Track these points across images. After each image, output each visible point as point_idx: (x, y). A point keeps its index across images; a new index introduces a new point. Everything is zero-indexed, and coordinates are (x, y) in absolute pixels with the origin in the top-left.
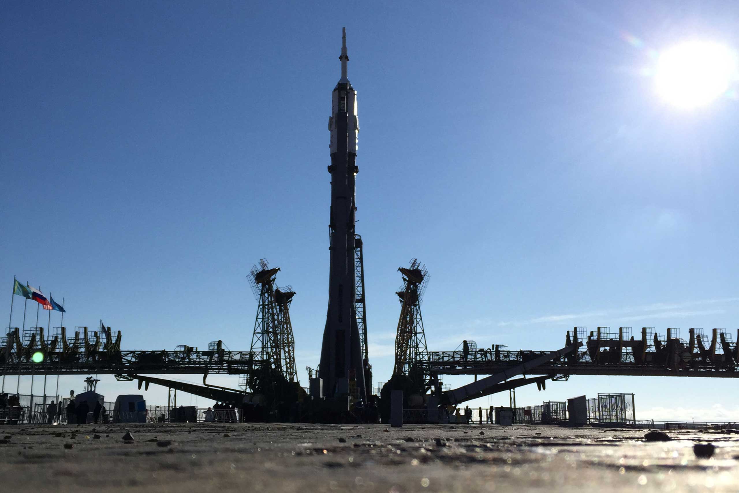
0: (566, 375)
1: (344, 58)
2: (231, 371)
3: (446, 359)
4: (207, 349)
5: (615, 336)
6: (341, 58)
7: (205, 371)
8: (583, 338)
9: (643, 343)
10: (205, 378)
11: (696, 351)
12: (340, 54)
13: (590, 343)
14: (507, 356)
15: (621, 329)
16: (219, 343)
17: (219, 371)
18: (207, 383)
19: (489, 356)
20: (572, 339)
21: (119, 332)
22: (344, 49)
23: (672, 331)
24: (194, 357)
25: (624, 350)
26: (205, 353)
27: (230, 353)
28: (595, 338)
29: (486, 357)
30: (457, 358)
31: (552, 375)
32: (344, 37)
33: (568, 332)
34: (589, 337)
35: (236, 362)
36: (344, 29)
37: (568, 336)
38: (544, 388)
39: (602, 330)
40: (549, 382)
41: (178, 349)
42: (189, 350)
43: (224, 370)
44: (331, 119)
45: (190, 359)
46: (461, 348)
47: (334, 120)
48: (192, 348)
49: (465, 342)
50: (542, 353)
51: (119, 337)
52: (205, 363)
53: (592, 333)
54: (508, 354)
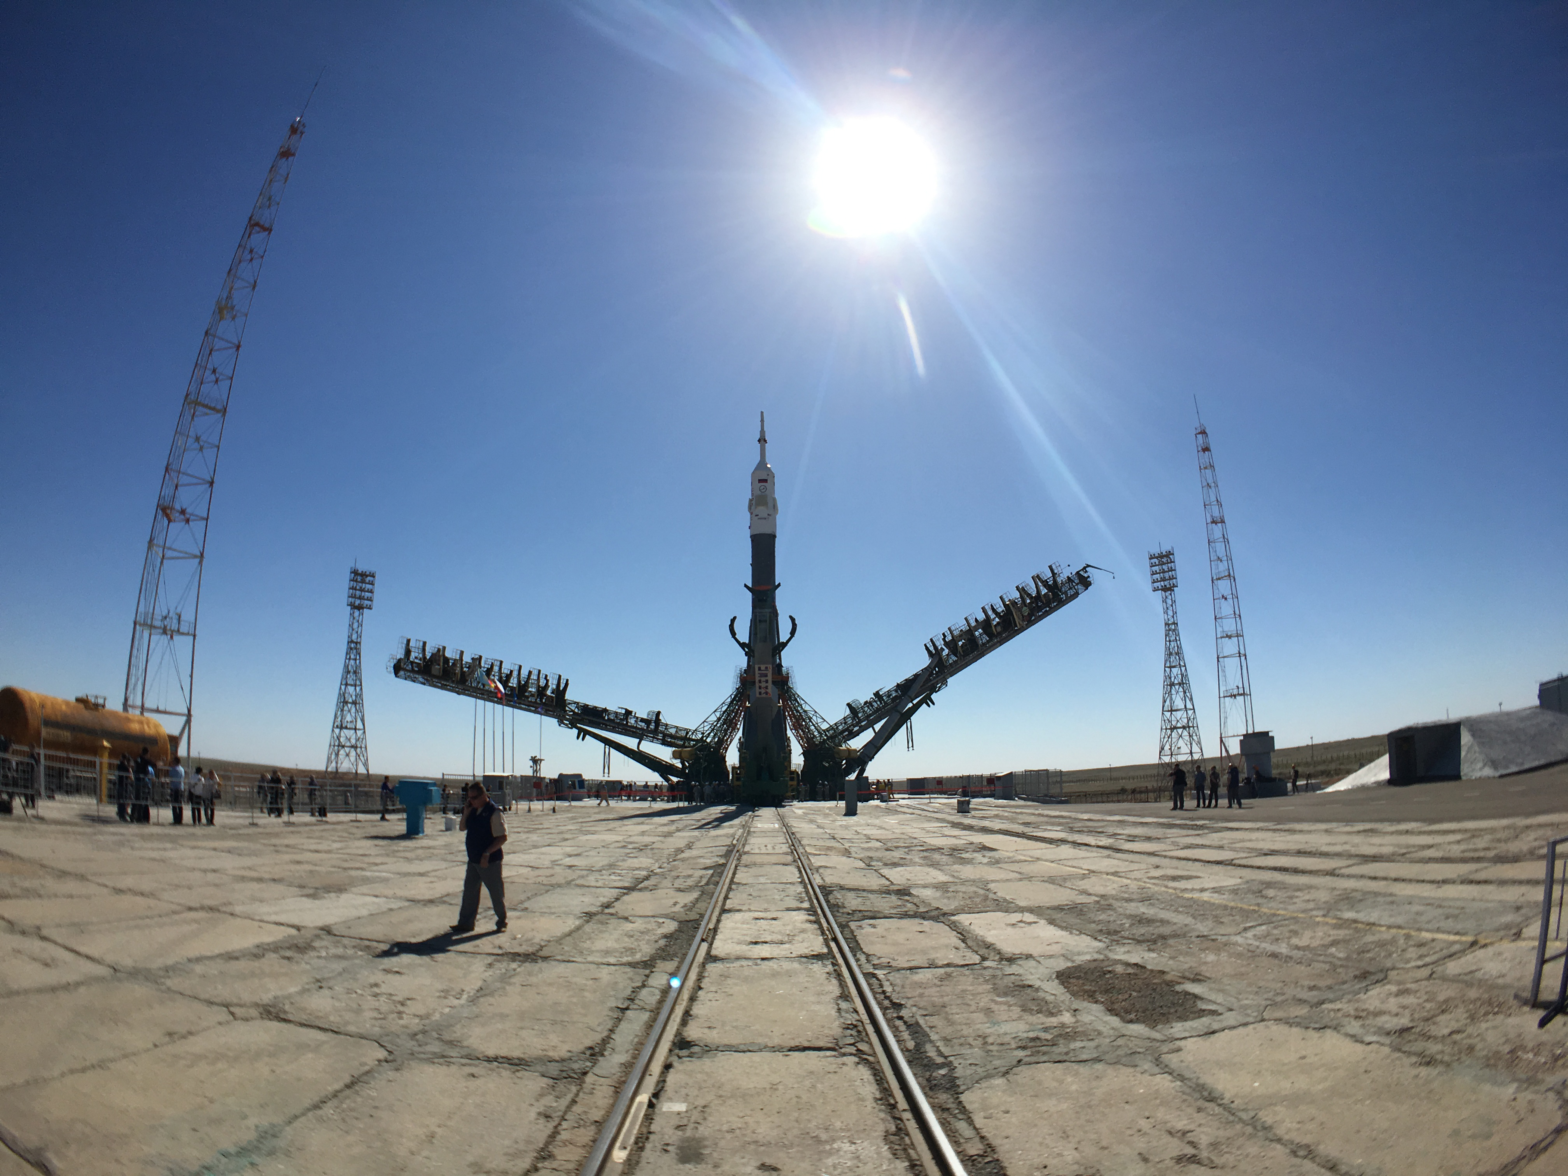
0: (944, 682)
1: (762, 440)
2: (664, 743)
3: (840, 728)
4: (645, 717)
5: (965, 628)
6: (759, 441)
7: (639, 734)
8: (940, 644)
9: (988, 619)
10: (639, 743)
11: (1028, 601)
12: (758, 437)
13: (946, 644)
14: (889, 696)
15: (966, 619)
16: (659, 713)
17: (654, 739)
18: (641, 748)
19: (874, 704)
20: (932, 649)
21: (567, 680)
22: (762, 432)
23: (1004, 597)
24: (632, 721)
25: (977, 633)
26: (642, 720)
27: (667, 725)
28: (949, 638)
29: (872, 706)
30: (850, 721)
31: (934, 690)
32: (762, 421)
33: (925, 645)
34: (944, 639)
35: (671, 736)
36: (762, 413)
37: (927, 648)
38: (933, 704)
39: (953, 628)
40: (934, 696)
41: (619, 711)
42: (628, 713)
43: (658, 739)
44: (751, 500)
45: (627, 722)
46: (848, 712)
47: (754, 502)
48: (631, 712)
49: (849, 705)
50: (916, 676)
51: (567, 684)
52: (642, 729)
53: (944, 634)
54: (889, 694)
